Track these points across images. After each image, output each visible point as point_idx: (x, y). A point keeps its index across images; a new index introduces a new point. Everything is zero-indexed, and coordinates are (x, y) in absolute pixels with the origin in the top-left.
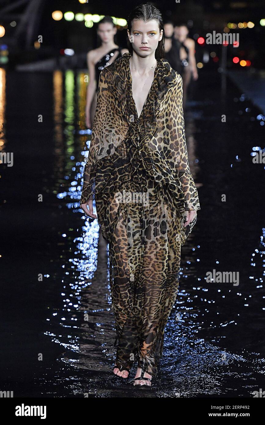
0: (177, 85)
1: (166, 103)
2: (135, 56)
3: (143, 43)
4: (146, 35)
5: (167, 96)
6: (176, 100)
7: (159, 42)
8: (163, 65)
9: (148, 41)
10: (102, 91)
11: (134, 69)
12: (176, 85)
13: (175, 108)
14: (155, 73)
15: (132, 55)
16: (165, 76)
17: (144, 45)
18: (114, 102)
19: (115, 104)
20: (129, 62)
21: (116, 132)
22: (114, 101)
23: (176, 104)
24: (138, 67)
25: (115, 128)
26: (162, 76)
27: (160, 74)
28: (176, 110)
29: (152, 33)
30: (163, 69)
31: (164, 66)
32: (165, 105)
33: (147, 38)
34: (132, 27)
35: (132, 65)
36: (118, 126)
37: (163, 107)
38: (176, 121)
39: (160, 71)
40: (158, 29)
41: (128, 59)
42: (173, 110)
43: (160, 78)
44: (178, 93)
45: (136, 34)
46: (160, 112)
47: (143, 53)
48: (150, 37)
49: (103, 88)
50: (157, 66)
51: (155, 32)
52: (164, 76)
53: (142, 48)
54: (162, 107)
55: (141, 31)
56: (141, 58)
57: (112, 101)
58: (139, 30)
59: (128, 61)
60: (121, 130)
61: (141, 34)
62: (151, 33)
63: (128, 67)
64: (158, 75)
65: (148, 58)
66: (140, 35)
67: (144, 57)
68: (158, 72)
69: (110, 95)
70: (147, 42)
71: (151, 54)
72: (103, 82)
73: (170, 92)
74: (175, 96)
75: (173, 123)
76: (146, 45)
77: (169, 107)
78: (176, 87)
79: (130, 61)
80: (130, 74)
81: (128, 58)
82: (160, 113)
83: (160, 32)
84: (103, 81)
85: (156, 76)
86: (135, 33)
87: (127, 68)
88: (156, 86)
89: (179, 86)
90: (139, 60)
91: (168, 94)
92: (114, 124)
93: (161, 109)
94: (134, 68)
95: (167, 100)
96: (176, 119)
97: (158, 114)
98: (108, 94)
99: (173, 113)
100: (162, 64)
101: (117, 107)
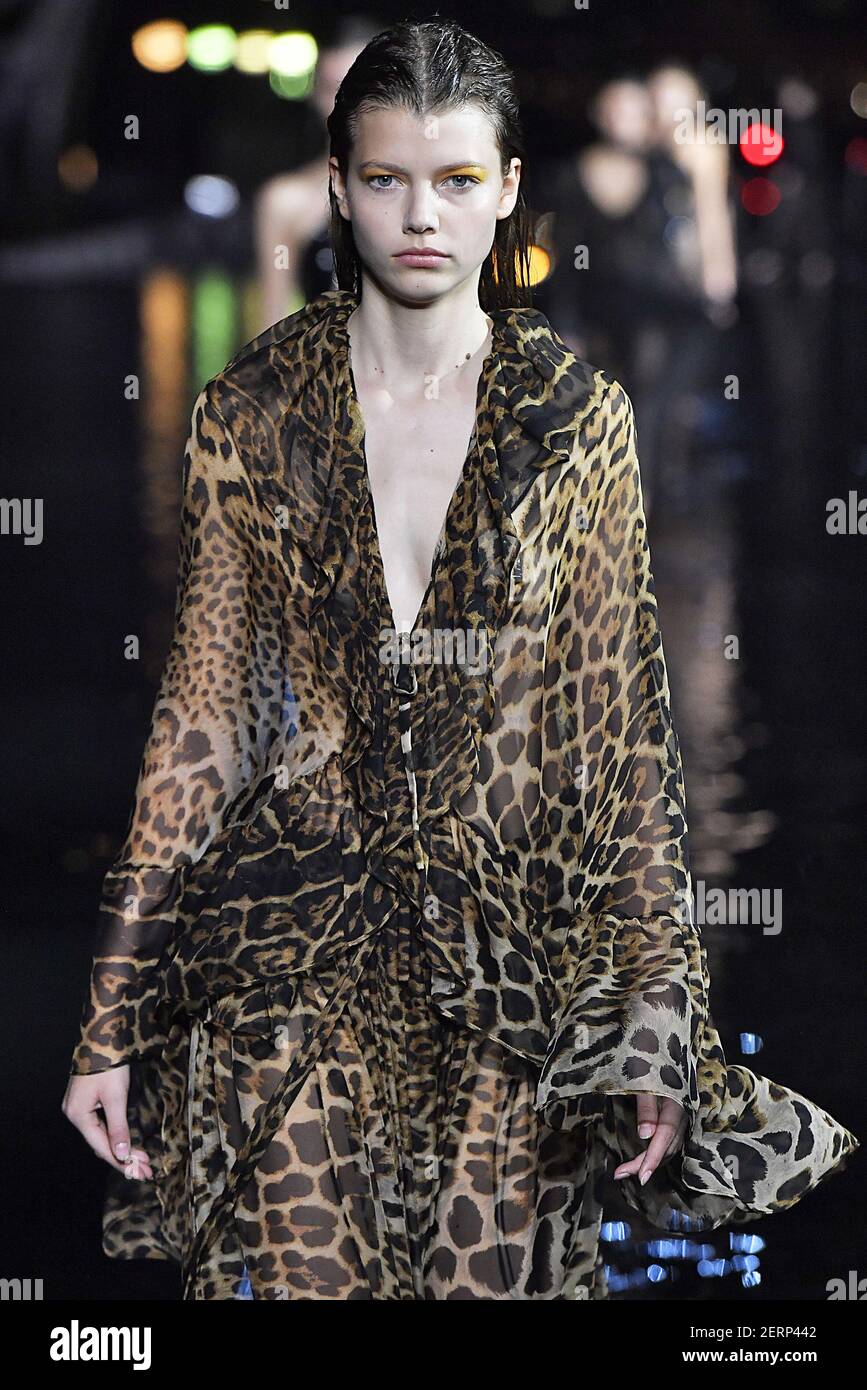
0: (605, 442)
1: (556, 539)
2: (375, 304)
3: (412, 230)
4: (425, 187)
5: (555, 506)
6: (602, 521)
7: (499, 222)
8: (520, 345)
9: (440, 218)
10: (222, 501)
11: (373, 374)
12: (599, 442)
13: (595, 562)
14: (482, 385)
15: (359, 299)
16: (527, 401)
17: (417, 236)
18: (281, 558)
19: (286, 566)
20: (348, 337)
21: (304, 717)
22: (279, 550)
23: (606, 544)
24: (391, 362)
25: (304, 699)
26: (509, 404)
27: (503, 390)
28: (598, 575)
29: (457, 177)
30: (519, 368)
31: (522, 352)
32: (551, 552)
33: (431, 204)
34: (357, 148)
35: (361, 352)
36: (312, 688)
37: (540, 565)
38: (586, 635)
39: (505, 378)
40: (494, 156)
41: (343, 323)
42: (583, 576)
43: (500, 413)
44: (613, 482)
45: (375, 184)
46: (523, 590)
47: (415, 282)
48: (450, 199)
49: (221, 483)
50: (493, 350)
51: (475, 171)
52: (521, 405)
53: (408, 257)
54: (536, 565)
55: (401, 166)
56: (405, 312)
57: (270, 554)
58: (391, 162)
59: (344, 332)
60: (325, 707)
61: (399, 180)
62: (455, 177)
63: (341, 364)
64: (495, 397)
65: (441, 310)
66: (399, 188)
67: (424, 302)
68: (496, 382)
69: (255, 522)
70: (435, 224)
71: (457, 288)
72: (219, 452)
73: (569, 482)
74: (598, 501)
75: (569, 647)
76: (431, 242)
77: (569, 560)
78: (603, 451)
79: (352, 329)
80: (354, 398)
81: (340, 317)
82: (526, 597)
83: (505, 171)
84: (218, 447)
85: (485, 399)
86: (372, 178)
87: (336, 372)
88: (487, 450)
89: (615, 448)
90: (397, 323)
91: (561, 490)
92: (299, 680)
93: (531, 575)
94: (372, 364)
95: (556, 526)
96: (587, 624)
97: (516, 604)
98: (246, 514)
99: (580, 593)
100: (512, 340)
101: (303, 583)
